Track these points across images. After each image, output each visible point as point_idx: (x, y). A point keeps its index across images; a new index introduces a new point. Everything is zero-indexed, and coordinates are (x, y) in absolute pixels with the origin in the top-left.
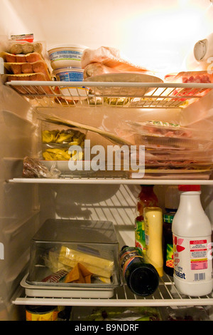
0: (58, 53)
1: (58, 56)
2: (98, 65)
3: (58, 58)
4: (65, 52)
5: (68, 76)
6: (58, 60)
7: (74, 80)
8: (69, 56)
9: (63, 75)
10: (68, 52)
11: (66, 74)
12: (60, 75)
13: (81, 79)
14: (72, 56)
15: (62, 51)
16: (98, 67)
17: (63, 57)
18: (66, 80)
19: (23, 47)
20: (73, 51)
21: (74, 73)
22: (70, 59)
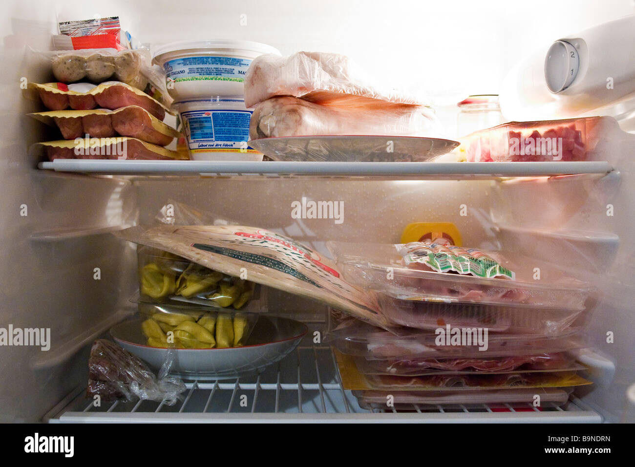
0: (186, 61)
1: (186, 69)
2: (289, 105)
3: (185, 75)
4: (202, 60)
5: (211, 120)
6: (184, 80)
7: (227, 130)
8: (213, 70)
9: (196, 118)
10: (210, 59)
11: (204, 115)
12: (191, 117)
13: (244, 127)
14: (222, 71)
15: (195, 58)
16: (289, 113)
17: (198, 72)
18: (206, 131)
19: (86, 66)
20: (223, 58)
21: (225, 114)
22: (216, 79)
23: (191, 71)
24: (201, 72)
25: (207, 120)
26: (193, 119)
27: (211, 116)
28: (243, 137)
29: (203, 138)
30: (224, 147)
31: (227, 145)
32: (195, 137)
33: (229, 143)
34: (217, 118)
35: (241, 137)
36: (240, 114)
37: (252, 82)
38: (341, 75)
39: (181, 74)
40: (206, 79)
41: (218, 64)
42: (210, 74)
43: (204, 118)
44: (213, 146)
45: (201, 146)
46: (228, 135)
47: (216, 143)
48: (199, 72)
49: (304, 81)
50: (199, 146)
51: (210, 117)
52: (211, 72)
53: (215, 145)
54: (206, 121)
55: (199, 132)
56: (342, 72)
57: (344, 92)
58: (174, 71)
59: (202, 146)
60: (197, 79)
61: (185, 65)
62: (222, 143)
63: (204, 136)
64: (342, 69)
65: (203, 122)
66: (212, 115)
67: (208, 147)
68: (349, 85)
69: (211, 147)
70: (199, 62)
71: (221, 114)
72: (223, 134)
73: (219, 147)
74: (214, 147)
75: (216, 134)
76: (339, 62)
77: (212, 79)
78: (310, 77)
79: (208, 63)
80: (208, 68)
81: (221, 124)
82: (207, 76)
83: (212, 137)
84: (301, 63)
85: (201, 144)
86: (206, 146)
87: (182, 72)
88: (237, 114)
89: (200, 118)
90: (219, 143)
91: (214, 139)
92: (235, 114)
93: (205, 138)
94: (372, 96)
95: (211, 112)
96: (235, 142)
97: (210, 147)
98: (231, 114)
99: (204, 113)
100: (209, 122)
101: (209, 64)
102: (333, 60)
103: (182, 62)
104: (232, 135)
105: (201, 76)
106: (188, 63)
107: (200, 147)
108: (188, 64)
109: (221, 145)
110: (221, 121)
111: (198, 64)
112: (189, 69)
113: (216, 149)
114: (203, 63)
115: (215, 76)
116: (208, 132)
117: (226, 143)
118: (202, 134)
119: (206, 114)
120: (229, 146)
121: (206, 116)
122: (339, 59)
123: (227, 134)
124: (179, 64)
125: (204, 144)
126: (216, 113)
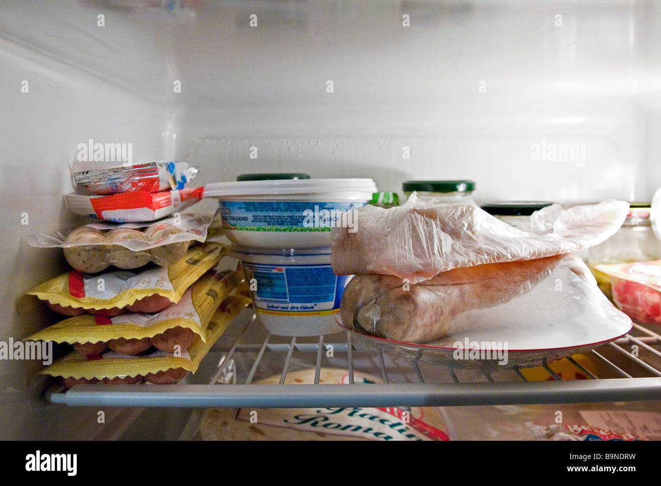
0: (249, 206)
3: (249, 224)
5: (284, 277)
6: (247, 230)
7: (306, 289)
8: (286, 219)
9: (264, 273)
10: (282, 205)
11: (274, 271)
12: (256, 271)
13: (328, 284)
14: (298, 219)
15: (262, 203)
16: (398, 302)
17: (265, 222)
18: (277, 290)
19: (110, 257)
20: (300, 203)
21: (302, 269)
22: (290, 230)
23: (256, 219)
24: (270, 221)
25: (279, 277)
26: (260, 273)
27: (284, 272)
28: (328, 296)
29: (273, 297)
30: (302, 310)
31: (306, 308)
32: (263, 295)
33: (309, 305)
34: (292, 275)
35: (324, 296)
36: (322, 269)
37: (343, 245)
38: (465, 233)
39: (243, 222)
40: (277, 230)
41: (292, 211)
42: (282, 224)
43: (275, 274)
44: (287, 308)
45: (270, 307)
46: (307, 296)
47: (290, 305)
48: (268, 221)
49: (422, 262)
50: (268, 307)
51: (283, 274)
52: (284, 222)
53: (290, 307)
54: (277, 278)
55: (269, 290)
56: (467, 229)
57: (473, 263)
58: (233, 215)
59: (273, 307)
60: (264, 230)
61: (248, 211)
62: (299, 305)
63: (274, 296)
64: (466, 225)
65: (273, 279)
66: (286, 271)
67: (280, 309)
68: (479, 252)
69: (285, 310)
70: (267, 208)
71: (297, 270)
72: (300, 294)
73: (296, 310)
74: (289, 309)
75: (292, 294)
76: (462, 215)
77: (285, 230)
78: (429, 253)
79: (279, 211)
80: (279, 216)
81: (297, 282)
82: (278, 227)
83: (286, 298)
84: (414, 229)
85: (270, 304)
86: (278, 307)
87: (245, 219)
88: (319, 269)
89: (268, 274)
90: (295, 305)
91: (288, 300)
92: (317, 269)
93: (276, 298)
94: (509, 259)
95: (284, 268)
96: (317, 303)
97: (283, 310)
98: (311, 269)
99: (274, 268)
100: (281, 279)
101: (281, 211)
102: (454, 214)
103: (244, 206)
104: (312, 295)
105: (270, 227)
106: (252, 208)
107: (270, 309)
108: (251, 210)
109: (297, 308)
110: (298, 279)
111: (266, 211)
112: (254, 216)
113: (291, 313)
114: (273, 210)
115: (290, 227)
116: (280, 291)
117: (304, 305)
118: (272, 293)
119: (277, 269)
120: (309, 308)
121: (278, 272)
122: (462, 211)
123: (306, 294)
124: (240, 208)
125: (276, 305)
126: (290, 270)
